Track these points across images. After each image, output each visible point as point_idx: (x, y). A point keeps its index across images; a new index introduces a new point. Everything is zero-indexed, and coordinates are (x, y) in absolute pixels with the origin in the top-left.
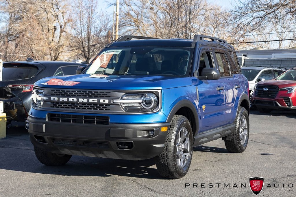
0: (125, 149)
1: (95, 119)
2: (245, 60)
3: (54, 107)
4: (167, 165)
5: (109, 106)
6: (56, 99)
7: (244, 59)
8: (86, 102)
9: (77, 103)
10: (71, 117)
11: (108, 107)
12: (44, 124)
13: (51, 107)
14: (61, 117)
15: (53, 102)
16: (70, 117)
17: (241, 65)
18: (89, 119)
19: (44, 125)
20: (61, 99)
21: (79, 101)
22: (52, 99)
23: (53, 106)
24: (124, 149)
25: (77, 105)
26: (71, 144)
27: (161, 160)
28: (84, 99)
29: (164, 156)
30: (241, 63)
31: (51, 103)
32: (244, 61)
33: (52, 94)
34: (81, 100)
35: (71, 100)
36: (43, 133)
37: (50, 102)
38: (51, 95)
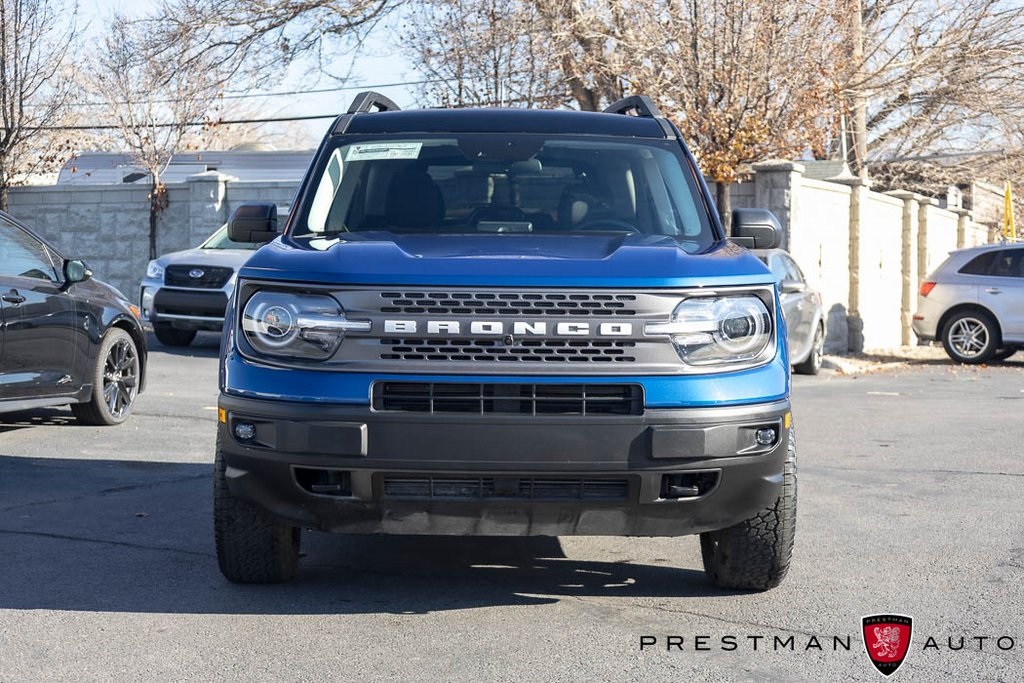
0: (680, 499)
1: (581, 395)
2: (228, 186)
3: (398, 357)
4: (773, 546)
5: (634, 345)
6: (410, 326)
7: (226, 182)
8: (545, 333)
9: (507, 338)
10: (482, 391)
11: (627, 351)
12: (364, 422)
13: (384, 356)
14: (435, 394)
15: (393, 339)
16: (478, 394)
17: (217, 201)
18: (559, 398)
19: (364, 427)
20: (434, 326)
21: (516, 332)
22: (391, 326)
23: (393, 353)
24: (677, 497)
25: (505, 347)
26: (461, 494)
27: (754, 527)
28: (536, 324)
29: (768, 514)
30: (216, 193)
31: (382, 342)
32: (226, 189)
33: (384, 309)
34: (521, 327)
35: (477, 327)
36: (363, 456)
37: (377, 338)
38: (380, 312)
